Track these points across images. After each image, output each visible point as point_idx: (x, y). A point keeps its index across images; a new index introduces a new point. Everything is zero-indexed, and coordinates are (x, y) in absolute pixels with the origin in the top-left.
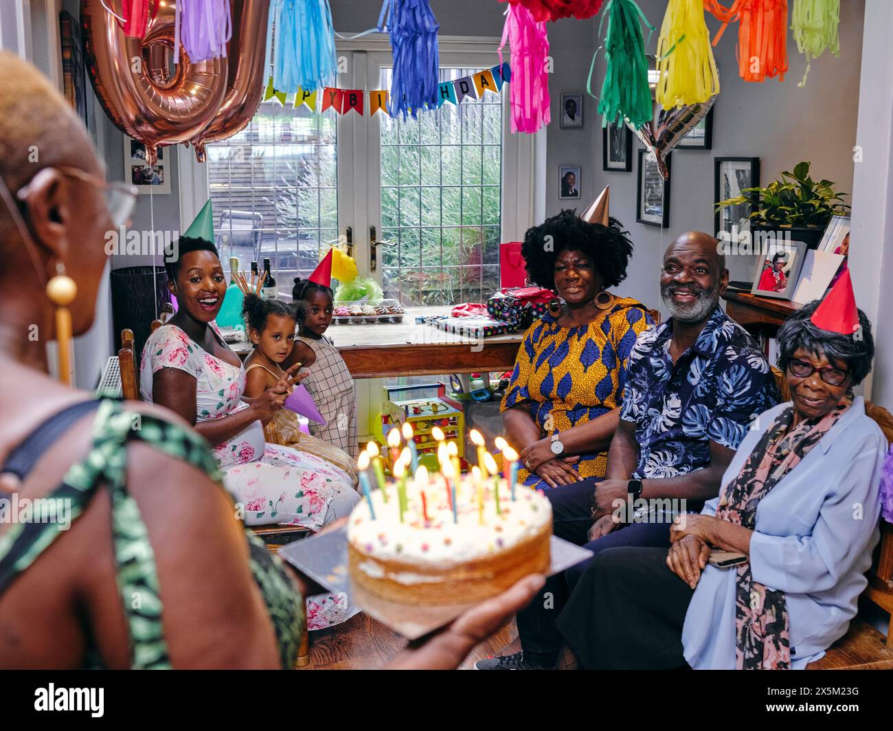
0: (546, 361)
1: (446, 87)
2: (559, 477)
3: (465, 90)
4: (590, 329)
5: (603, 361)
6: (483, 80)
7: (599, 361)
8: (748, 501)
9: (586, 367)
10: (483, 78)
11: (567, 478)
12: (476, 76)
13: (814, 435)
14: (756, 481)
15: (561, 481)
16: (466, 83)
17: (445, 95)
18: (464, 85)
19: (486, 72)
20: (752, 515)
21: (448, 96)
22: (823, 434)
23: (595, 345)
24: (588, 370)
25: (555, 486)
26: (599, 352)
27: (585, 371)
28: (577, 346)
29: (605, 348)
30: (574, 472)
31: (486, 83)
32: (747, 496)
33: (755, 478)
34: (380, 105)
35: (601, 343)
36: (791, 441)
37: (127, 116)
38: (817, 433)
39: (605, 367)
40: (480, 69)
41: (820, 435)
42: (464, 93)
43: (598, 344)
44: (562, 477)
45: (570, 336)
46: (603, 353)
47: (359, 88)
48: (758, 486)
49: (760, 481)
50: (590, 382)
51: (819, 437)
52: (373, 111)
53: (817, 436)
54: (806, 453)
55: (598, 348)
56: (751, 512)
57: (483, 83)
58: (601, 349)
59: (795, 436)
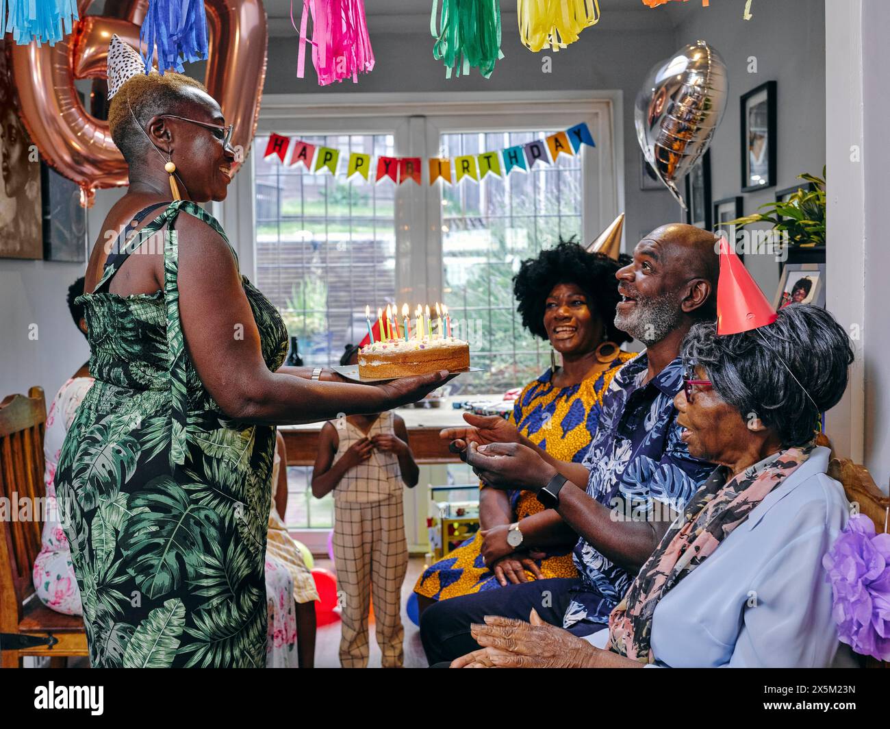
0: (526, 427)
1: (515, 152)
2: (512, 572)
3: (536, 153)
4: (583, 387)
5: (587, 426)
6: (557, 142)
7: (582, 425)
8: (644, 602)
9: (565, 432)
10: (557, 140)
11: (522, 574)
12: (548, 139)
13: (739, 505)
14: (658, 573)
15: (514, 576)
16: (537, 146)
17: (514, 160)
18: (535, 149)
19: (561, 134)
20: (648, 623)
21: (517, 161)
22: (755, 504)
23: (582, 406)
24: (567, 436)
25: (504, 583)
26: (584, 415)
27: (563, 437)
28: (563, 408)
29: (592, 410)
30: (535, 567)
31: (560, 145)
32: (643, 595)
33: (657, 569)
34: (440, 174)
35: (589, 404)
36: (709, 513)
37: (61, 159)
38: (745, 502)
39: (588, 433)
40: (553, 131)
41: (750, 505)
42: (535, 157)
43: (585, 406)
44: (516, 572)
45: (559, 397)
46: (589, 415)
47: (416, 156)
48: (660, 580)
49: (663, 573)
50: (566, 451)
51: (749, 509)
52: (433, 179)
53: (744, 507)
54: (728, 534)
55: (584, 410)
56: (647, 620)
57: (557, 147)
58: (587, 411)
59: (715, 506)
